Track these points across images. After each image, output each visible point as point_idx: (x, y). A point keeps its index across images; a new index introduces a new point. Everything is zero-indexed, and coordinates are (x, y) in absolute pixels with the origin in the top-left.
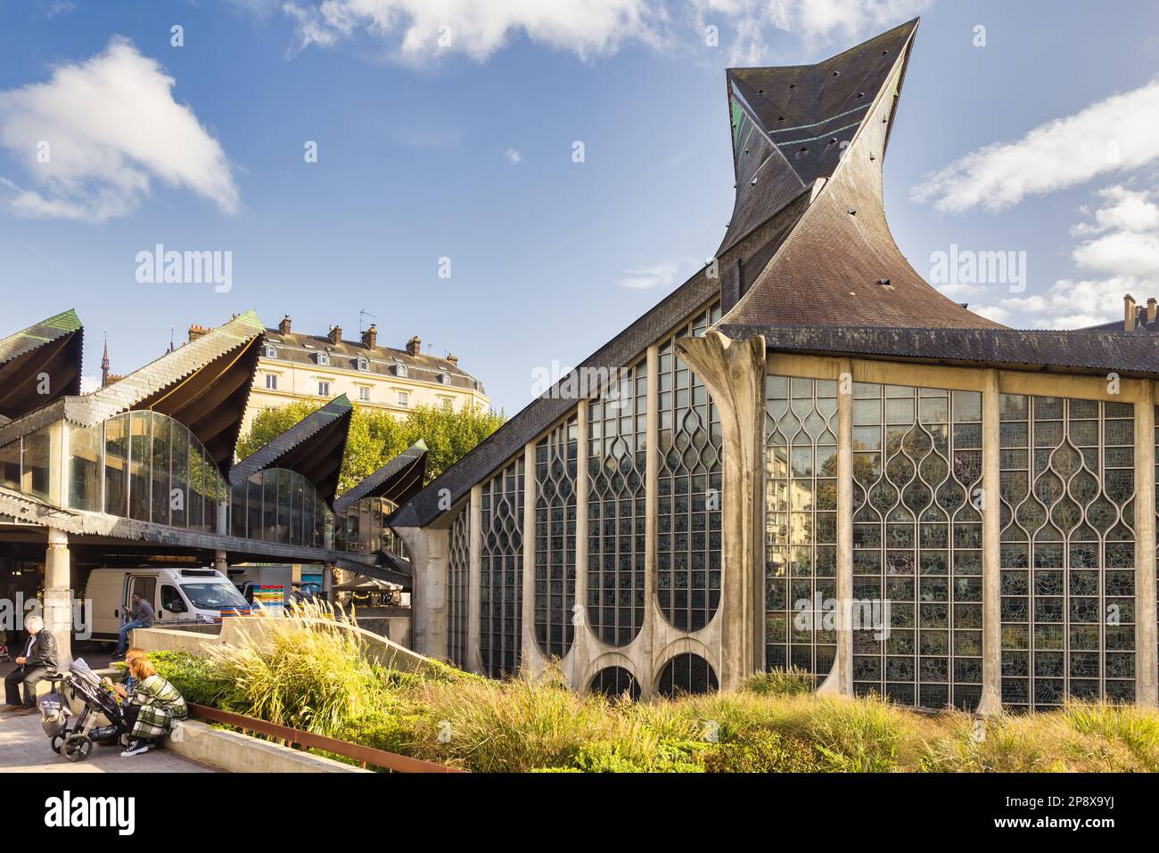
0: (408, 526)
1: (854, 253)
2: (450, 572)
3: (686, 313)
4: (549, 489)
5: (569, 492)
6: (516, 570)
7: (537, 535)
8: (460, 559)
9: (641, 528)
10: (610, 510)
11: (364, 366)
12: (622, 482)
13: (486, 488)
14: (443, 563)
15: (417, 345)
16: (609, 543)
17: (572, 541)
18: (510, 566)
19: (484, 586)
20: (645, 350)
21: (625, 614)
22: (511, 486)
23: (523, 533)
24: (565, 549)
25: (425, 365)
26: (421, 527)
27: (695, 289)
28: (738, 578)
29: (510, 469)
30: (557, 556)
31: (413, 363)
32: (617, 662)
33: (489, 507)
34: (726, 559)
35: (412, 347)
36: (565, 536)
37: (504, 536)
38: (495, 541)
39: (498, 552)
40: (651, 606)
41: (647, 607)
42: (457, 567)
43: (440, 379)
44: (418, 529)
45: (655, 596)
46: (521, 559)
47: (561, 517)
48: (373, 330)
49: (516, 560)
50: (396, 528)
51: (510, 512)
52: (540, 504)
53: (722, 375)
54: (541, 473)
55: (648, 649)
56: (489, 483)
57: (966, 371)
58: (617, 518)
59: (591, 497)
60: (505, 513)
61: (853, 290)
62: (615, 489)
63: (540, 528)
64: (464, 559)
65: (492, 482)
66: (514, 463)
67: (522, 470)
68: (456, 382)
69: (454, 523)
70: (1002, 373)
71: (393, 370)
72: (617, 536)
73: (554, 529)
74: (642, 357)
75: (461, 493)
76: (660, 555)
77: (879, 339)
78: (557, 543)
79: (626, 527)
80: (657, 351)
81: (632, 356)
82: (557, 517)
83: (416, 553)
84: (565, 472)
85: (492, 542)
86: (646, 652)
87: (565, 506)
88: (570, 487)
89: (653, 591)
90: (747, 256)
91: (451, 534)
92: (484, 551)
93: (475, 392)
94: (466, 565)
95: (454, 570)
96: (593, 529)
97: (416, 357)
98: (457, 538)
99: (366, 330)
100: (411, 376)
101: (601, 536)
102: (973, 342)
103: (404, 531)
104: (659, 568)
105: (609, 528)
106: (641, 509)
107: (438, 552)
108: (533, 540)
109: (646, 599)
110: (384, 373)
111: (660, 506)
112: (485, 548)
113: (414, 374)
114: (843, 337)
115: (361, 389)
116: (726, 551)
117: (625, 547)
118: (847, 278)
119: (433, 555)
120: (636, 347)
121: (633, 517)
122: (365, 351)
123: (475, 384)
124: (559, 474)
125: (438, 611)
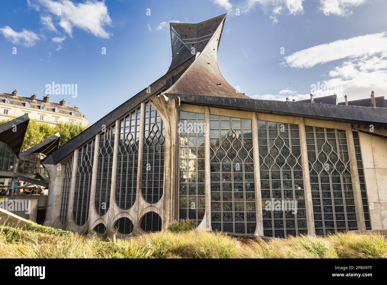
0: (49, 164)
1: (210, 75)
2: (64, 182)
3: (155, 92)
4: (103, 151)
5: (111, 152)
6: (89, 180)
7: (98, 167)
8: (68, 176)
9: (136, 165)
10: (125, 158)
11: (43, 108)
12: (130, 149)
13: (80, 150)
14: (62, 178)
15: (63, 102)
16: (124, 171)
17: (111, 170)
18: (87, 179)
19: (77, 187)
20: (140, 104)
21: (129, 197)
22: (90, 149)
23: (93, 167)
24: (108, 173)
25: (66, 109)
26: (54, 164)
27: (158, 85)
28: (169, 183)
29: (90, 143)
30: (105, 175)
31: (61, 108)
32: (125, 216)
33: (81, 157)
34: (165, 176)
35: (62, 103)
36: (108, 168)
37: (86, 168)
38: (82, 170)
39: (83, 174)
40: (139, 194)
41: (137, 194)
42: (67, 180)
43: (71, 114)
44: (53, 165)
45: (140, 190)
46: (91, 176)
47: (107, 161)
48: (48, 96)
49: (89, 177)
50: (44, 165)
51: (89, 159)
52: (100, 156)
53: (165, 110)
54: (101, 145)
55: (137, 210)
56: (81, 149)
57: (246, 112)
58: (128, 161)
59: (119, 154)
60: (86, 159)
61: (209, 85)
62: (128, 151)
63: (99, 165)
64: (70, 176)
65: (83, 148)
66: (91, 141)
67: (94, 144)
68: (77, 115)
69: (68, 163)
70: (258, 113)
71: (54, 110)
72: (127, 168)
73: (104, 165)
74: (139, 106)
75: (71, 152)
76: (143, 175)
77: (218, 100)
78: (105, 170)
79: (131, 165)
80: (144, 104)
81: (135, 105)
82: (106, 161)
83: (51, 174)
84: (110, 145)
85: (81, 170)
86: (136, 212)
87: (109, 157)
88: (111, 150)
89: (140, 188)
90: (175, 74)
91: (66, 167)
92: (77, 174)
93: (83, 119)
94: (70, 179)
95: (66, 181)
96: (119, 165)
97: (63, 106)
98: (68, 169)
99: (45, 96)
100: (60, 112)
101: (122, 168)
102: (248, 103)
103: (47, 166)
104: (142, 180)
105: (125, 165)
106: (136, 158)
107: (60, 174)
108: (97, 170)
109: (137, 191)
110: (50, 111)
111: (143, 157)
112: (78, 172)
113: (61, 112)
114: (206, 99)
115: (41, 116)
116: (165, 173)
117: (130, 172)
118: (207, 82)
119: (58, 175)
120: (137, 102)
121: (134, 161)
122: (44, 103)
123: (84, 116)
124: (108, 146)
125: (58, 196)
